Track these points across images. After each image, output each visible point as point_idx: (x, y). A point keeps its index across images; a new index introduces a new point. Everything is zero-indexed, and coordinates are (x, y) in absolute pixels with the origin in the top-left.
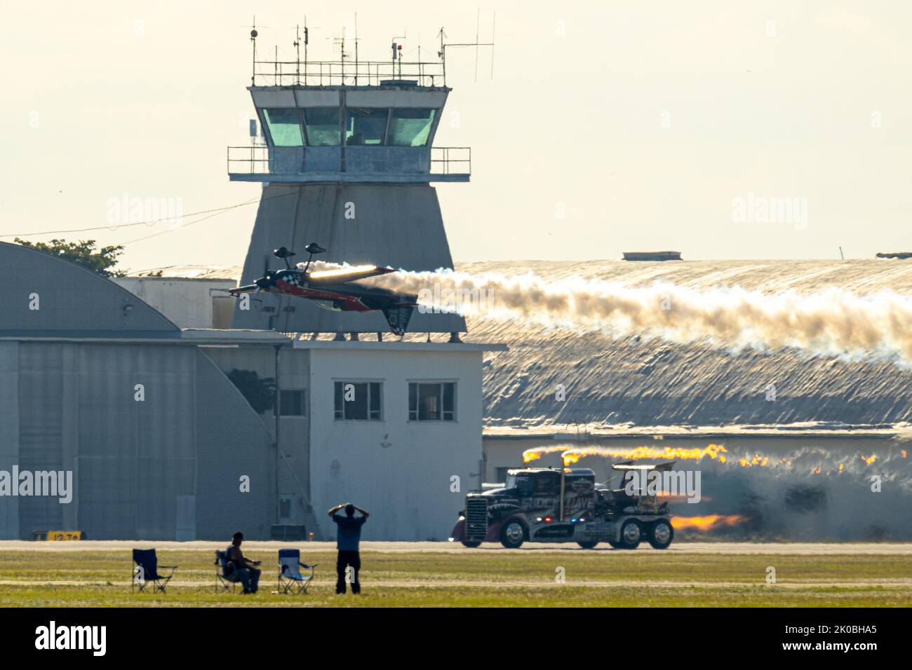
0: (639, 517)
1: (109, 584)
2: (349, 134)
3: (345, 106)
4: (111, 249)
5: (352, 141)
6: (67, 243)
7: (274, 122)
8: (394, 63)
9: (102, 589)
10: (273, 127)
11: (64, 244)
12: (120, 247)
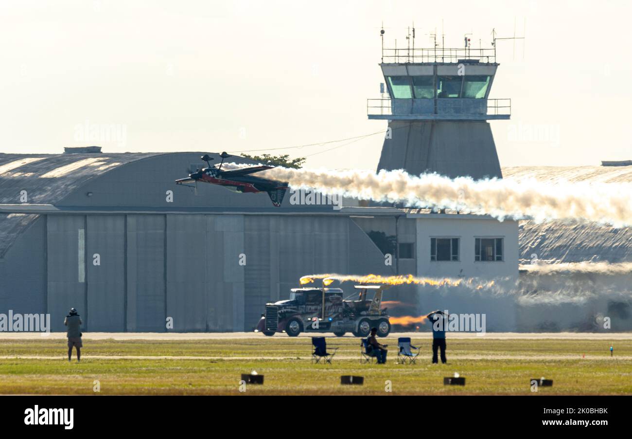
0: (369, 318)
1: (298, 359)
2: (439, 91)
3: (437, 75)
4: (299, 160)
5: (441, 95)
6: (272, 156)
7: (395, 84)
8: (466, 49)
9: (294, 361)
10: (394, 87)
11: (271, 157)
12: (304, 159)
